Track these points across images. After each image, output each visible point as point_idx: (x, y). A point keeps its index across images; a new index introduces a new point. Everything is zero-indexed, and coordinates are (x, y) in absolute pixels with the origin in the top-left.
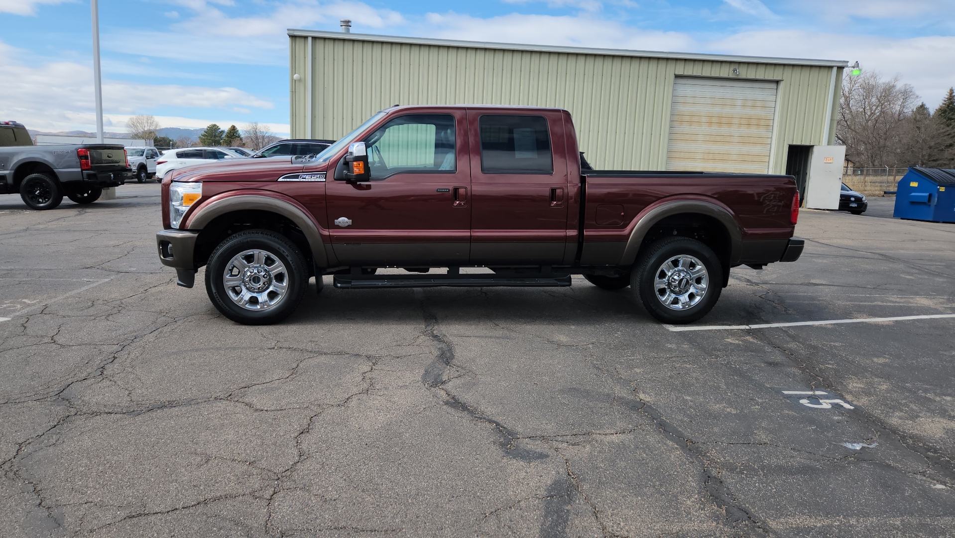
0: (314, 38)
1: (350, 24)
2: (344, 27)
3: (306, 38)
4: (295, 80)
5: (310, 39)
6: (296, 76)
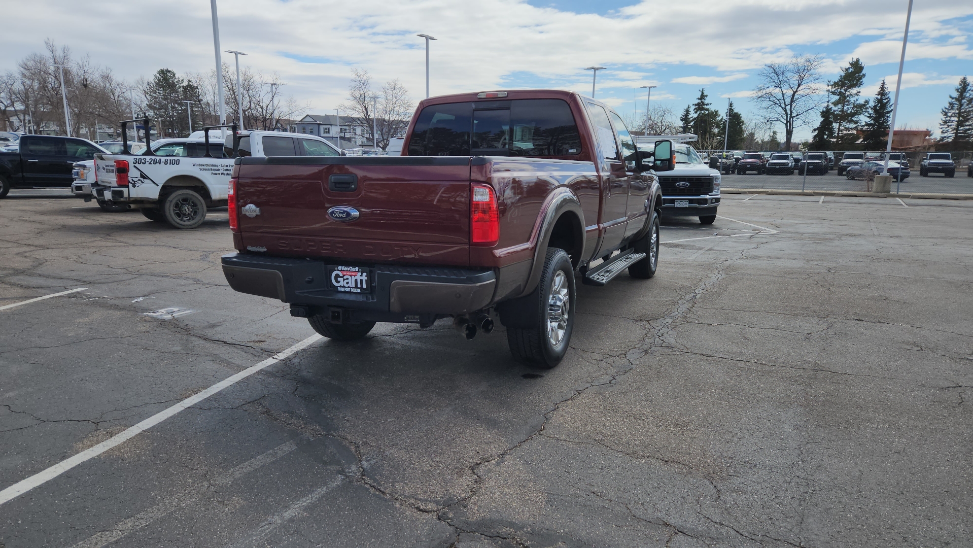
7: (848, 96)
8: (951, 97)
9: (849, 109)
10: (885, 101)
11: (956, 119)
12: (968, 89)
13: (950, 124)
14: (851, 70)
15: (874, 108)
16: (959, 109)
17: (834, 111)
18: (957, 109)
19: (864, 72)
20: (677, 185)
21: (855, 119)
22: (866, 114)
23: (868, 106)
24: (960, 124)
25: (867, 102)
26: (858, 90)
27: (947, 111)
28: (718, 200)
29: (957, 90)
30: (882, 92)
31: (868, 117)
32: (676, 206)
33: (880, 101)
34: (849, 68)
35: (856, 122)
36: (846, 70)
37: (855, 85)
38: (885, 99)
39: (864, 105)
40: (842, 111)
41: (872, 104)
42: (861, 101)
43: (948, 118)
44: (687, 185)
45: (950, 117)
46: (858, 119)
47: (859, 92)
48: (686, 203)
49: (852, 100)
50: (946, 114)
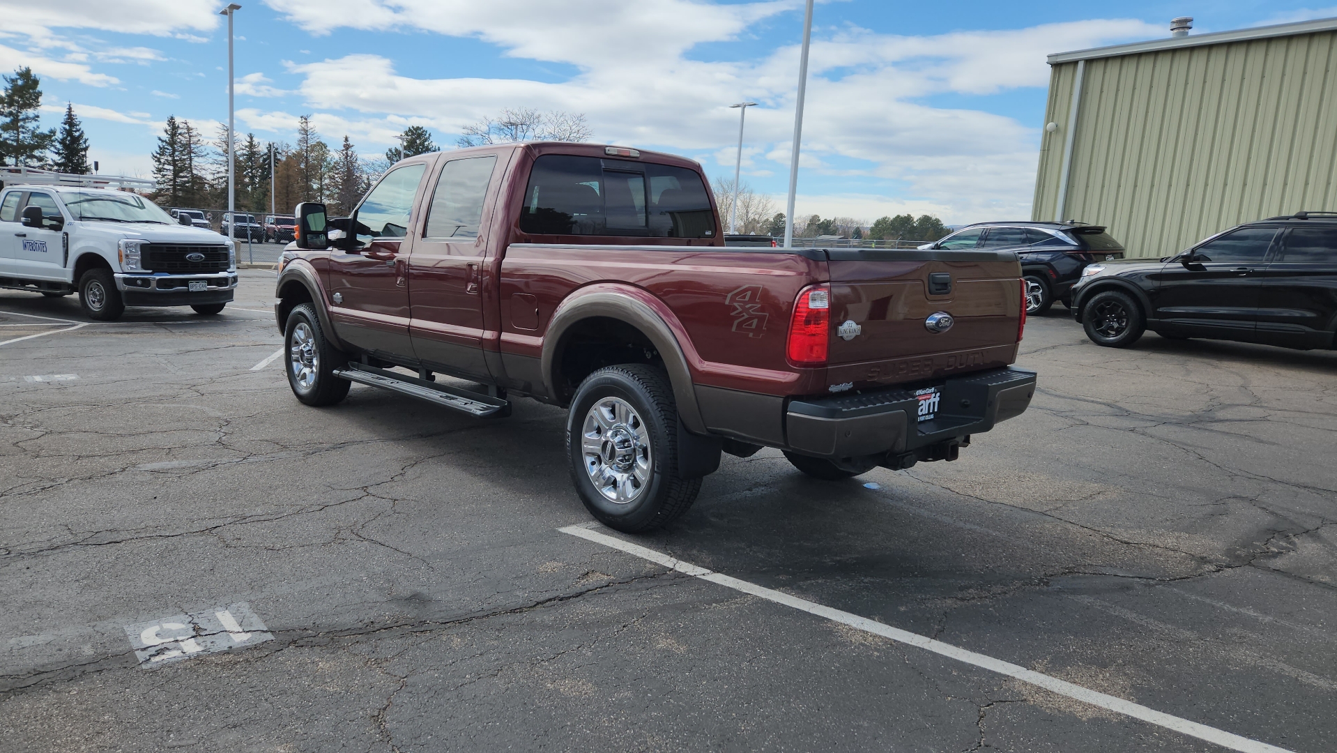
0: (1089, 62)
1: (1189, 24)
2: (1175, 31)
3: (1076, 63)
4: (1051, 133)
5: (1081, 65)
6: (1051, 125)
7: (24, 120)
8: (160, 139)
9: (25, 137)
10: (77, 134)
11: (171, 168)
12: (179, 132)
13: (164, 173)
14: (20, 82)
15: (62, 142)
16: (172, 155)
17: (7, 139)
18: (170, 155)
19: (39, 88)
20: (188, 257)
21: (36, 153)
22: (52, 149)
23: (53, 138)
24: (176, 174)
25: (53, 132)
26: (36, 113)
27: (158, 156)
28: (235, 279)
29: (166, 131)
30: (70, 120)
31: (56, 153)
32: (191, 290)
33: (69, 133)
34: (17, 79)
35: (40, 159)
36: (13, 81)
37: (30, 106)
38: (76, 131)
39: (50, 136)
40: (17, 141)
41: (59, 136)
42: (44, 130)
43: (161, 166)
44: (202, 258)
45: (164, 164)
46: (42, 155)
47: (38, 117)
48: (204, 284)
49: (31, 125)
50: (159, 160)
